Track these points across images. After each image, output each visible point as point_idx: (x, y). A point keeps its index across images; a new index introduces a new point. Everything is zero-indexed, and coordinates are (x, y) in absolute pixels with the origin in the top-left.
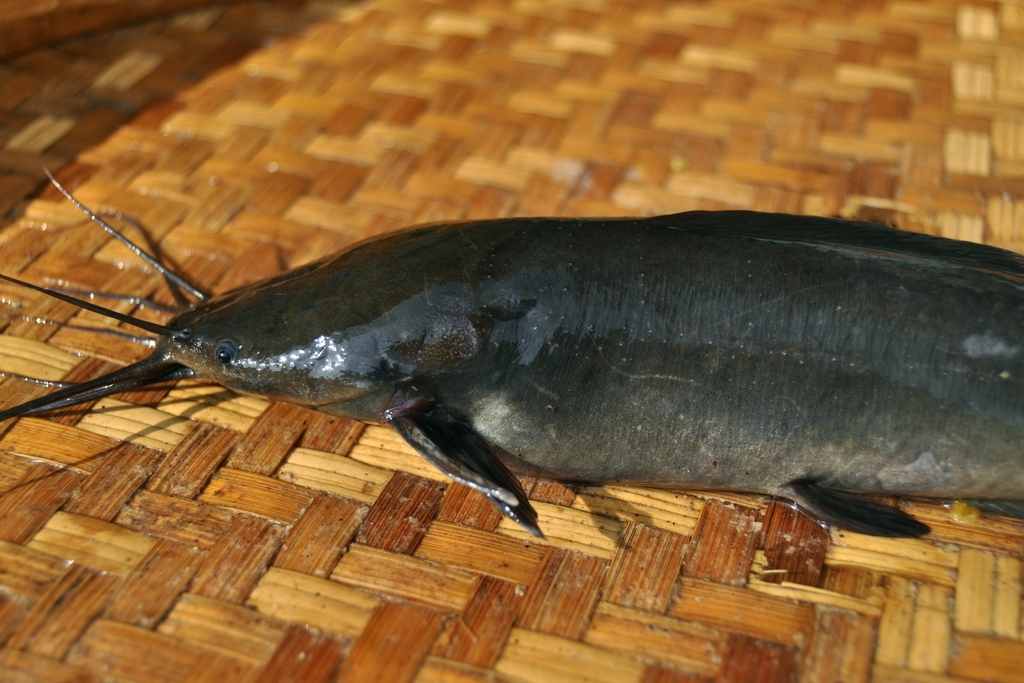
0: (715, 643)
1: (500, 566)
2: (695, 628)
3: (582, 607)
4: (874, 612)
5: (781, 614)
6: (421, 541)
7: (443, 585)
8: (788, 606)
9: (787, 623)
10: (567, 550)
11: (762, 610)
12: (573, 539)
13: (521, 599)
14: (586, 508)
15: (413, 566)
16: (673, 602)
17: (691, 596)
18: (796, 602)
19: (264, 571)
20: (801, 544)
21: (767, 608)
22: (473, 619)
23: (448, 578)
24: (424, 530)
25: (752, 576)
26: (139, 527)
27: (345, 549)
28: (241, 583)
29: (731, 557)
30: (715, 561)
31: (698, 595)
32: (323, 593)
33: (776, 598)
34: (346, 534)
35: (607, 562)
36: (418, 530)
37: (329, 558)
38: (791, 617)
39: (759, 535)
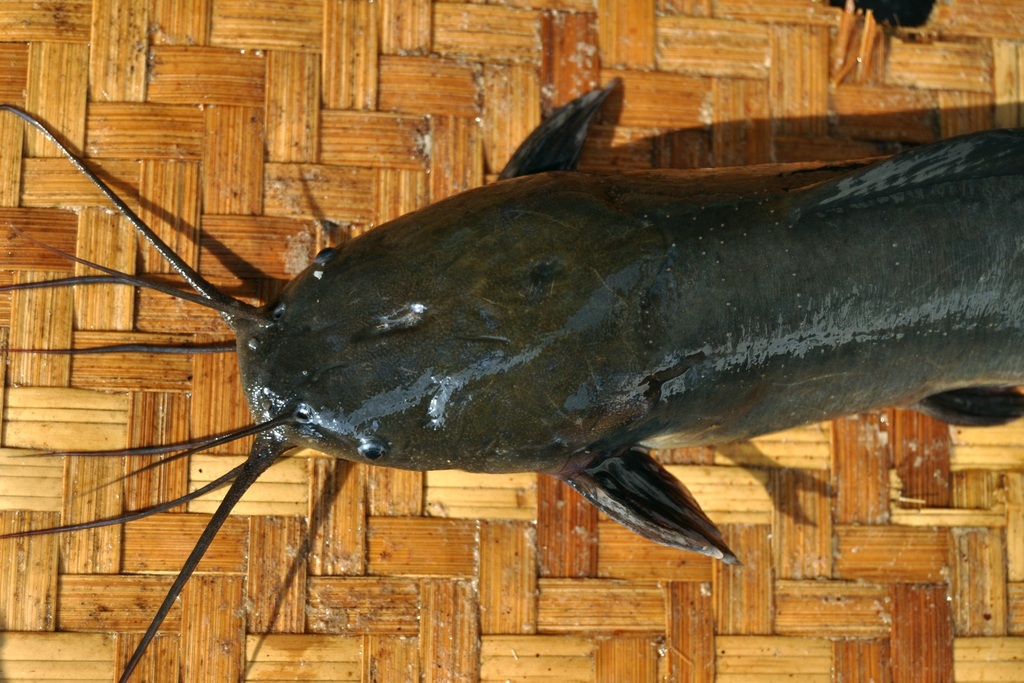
0: (880, 599)
1: (679, 566)
2: (860, 586)
3: (763, 592)
4: (999, 522)
5: (927, 547)
6: (597, 554)
7: (638, 605)
8: (930, 535)
9: (933, 557)
10: (729, 525)
11: (910, 547)
12: (731, 509)
13: (709, 599)
14: (728, 461)
15: (604, 591)
16: (835, 560)
17: (848, 547)
18: (935, 529)
19: (479, 643)
20: (927, 452)
21: (913, 545)
22: (681, 642)
23: (638, 594)
24: (595, 540)
25: (892, 505)
26: (337, 630)
27: (537, 592)
28: (466, 668)
29: (871, 488)
30: (858, 497)
31: (853, 545)
32: (542, 653)
33: (917, 529)
34: (529, 571)
35: (768, 528)
36: (589, 541)
37: (529, 608)
38: (935, 547)
39: (887, 449)
